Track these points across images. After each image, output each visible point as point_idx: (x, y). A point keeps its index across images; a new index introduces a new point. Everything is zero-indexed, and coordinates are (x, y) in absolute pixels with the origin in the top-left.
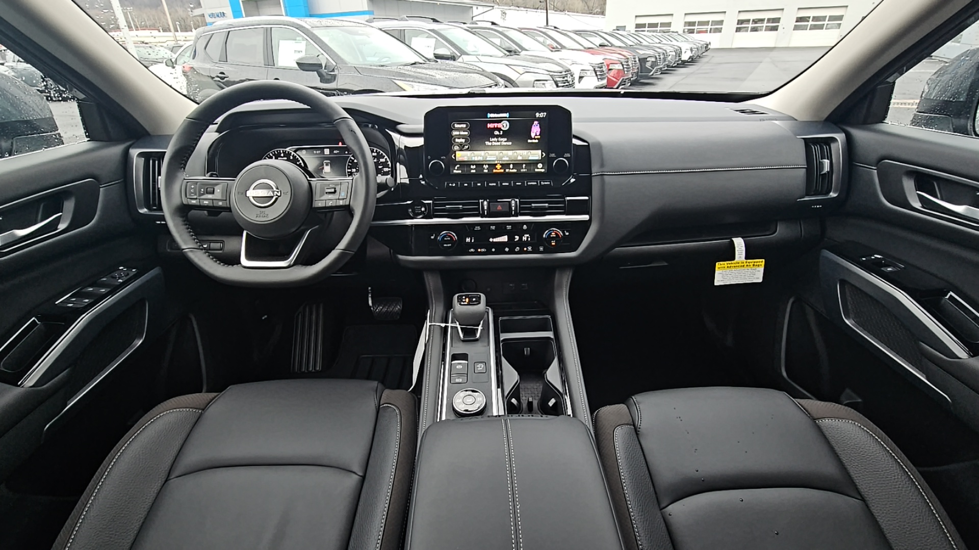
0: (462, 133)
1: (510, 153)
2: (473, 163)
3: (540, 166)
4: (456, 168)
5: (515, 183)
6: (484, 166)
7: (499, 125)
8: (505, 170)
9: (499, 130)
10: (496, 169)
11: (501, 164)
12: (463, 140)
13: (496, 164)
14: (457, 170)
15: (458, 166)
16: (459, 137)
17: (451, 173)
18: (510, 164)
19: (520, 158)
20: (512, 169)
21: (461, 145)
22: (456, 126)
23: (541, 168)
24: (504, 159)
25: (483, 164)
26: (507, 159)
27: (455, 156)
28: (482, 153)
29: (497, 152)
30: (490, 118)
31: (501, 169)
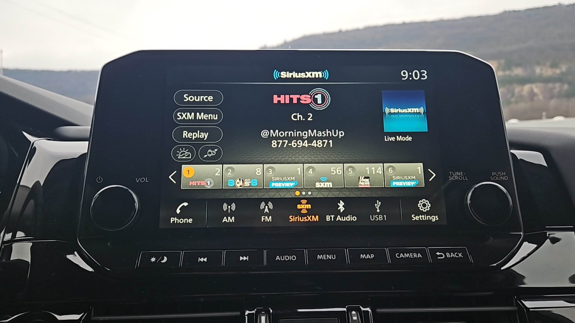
0: (201, 116)
1: (336, 169)
2: (228, 196)
3: (424, 205)
4: (178, 211)
5: (355, 256)
6: (263, 205)
7: (306, 99)
8: (322, 218)
9: (304, 109)
10: (299, 213)
11: (310, 200)
12: (205, 135)
13: (298, 200)
14: (179, 216)
15: (186, 204)
16: (194, 125)
17: (162, 226)
18: (338, 200)
19: (365, 183)
20: (343, 215)
21: (197, 146)
22: (187, 98)
23: (427, 213)
24: (318, 185)
25: (261, 200)
26: (329, 185)
27: (178, 177)
28: (258, 169)
29: (298, 168)
30: (280, 79)
31: (310, 212)
